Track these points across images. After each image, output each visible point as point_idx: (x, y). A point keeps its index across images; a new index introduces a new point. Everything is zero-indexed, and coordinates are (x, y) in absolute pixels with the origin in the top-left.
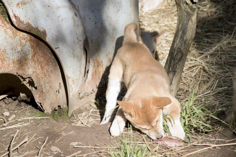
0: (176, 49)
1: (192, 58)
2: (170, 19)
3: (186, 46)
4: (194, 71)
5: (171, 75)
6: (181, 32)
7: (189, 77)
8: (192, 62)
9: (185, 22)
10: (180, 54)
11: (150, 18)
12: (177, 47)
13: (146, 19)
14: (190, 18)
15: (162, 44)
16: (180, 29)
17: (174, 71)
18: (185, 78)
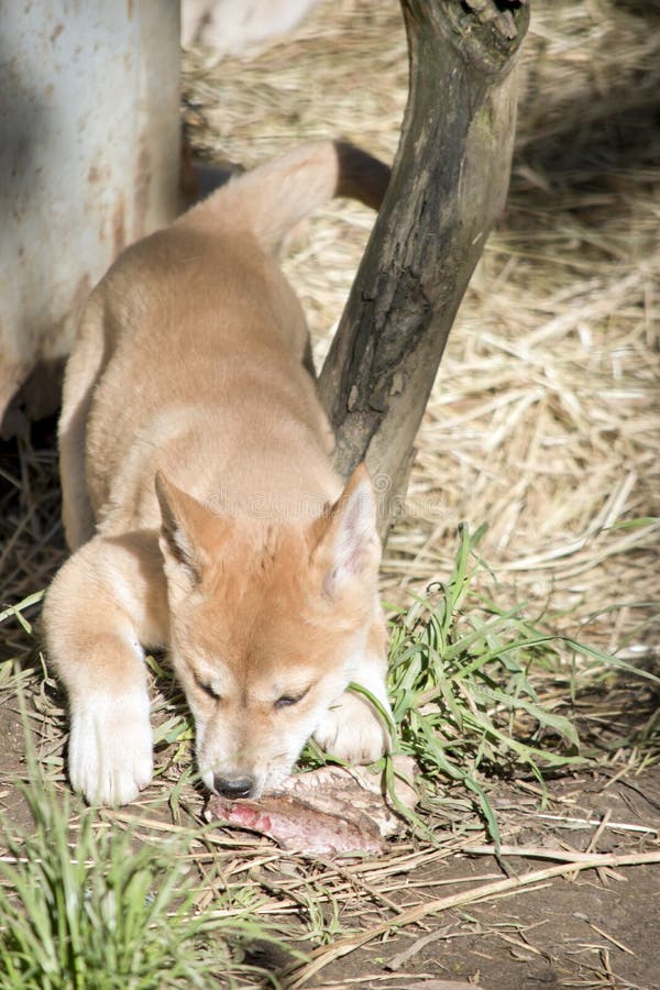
0: (393, 275)
1: (488, 338)
2: (370, 104)
3: (449, 260)
4: (498, 416)
5: (356, 431)
6: (425, 176)
7: (468, 451)
8: (485, 364)
9: (451, 118)
10: (414, 308)
11: (250, 92)
12: (398, 264)
13: (229, 93)
14: (480, 95)
15: (316, 247)
16: (418, 160)
17: (372, 409)
18: (441, 455)
